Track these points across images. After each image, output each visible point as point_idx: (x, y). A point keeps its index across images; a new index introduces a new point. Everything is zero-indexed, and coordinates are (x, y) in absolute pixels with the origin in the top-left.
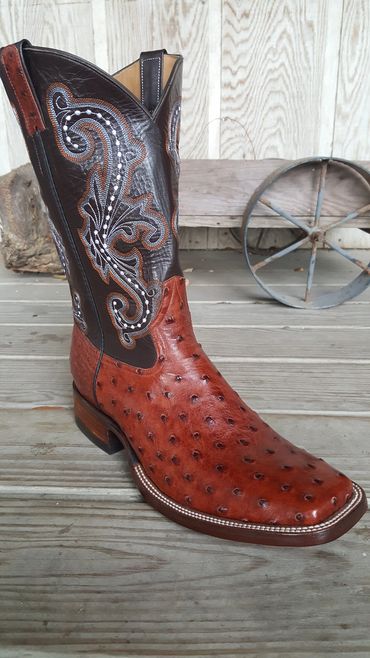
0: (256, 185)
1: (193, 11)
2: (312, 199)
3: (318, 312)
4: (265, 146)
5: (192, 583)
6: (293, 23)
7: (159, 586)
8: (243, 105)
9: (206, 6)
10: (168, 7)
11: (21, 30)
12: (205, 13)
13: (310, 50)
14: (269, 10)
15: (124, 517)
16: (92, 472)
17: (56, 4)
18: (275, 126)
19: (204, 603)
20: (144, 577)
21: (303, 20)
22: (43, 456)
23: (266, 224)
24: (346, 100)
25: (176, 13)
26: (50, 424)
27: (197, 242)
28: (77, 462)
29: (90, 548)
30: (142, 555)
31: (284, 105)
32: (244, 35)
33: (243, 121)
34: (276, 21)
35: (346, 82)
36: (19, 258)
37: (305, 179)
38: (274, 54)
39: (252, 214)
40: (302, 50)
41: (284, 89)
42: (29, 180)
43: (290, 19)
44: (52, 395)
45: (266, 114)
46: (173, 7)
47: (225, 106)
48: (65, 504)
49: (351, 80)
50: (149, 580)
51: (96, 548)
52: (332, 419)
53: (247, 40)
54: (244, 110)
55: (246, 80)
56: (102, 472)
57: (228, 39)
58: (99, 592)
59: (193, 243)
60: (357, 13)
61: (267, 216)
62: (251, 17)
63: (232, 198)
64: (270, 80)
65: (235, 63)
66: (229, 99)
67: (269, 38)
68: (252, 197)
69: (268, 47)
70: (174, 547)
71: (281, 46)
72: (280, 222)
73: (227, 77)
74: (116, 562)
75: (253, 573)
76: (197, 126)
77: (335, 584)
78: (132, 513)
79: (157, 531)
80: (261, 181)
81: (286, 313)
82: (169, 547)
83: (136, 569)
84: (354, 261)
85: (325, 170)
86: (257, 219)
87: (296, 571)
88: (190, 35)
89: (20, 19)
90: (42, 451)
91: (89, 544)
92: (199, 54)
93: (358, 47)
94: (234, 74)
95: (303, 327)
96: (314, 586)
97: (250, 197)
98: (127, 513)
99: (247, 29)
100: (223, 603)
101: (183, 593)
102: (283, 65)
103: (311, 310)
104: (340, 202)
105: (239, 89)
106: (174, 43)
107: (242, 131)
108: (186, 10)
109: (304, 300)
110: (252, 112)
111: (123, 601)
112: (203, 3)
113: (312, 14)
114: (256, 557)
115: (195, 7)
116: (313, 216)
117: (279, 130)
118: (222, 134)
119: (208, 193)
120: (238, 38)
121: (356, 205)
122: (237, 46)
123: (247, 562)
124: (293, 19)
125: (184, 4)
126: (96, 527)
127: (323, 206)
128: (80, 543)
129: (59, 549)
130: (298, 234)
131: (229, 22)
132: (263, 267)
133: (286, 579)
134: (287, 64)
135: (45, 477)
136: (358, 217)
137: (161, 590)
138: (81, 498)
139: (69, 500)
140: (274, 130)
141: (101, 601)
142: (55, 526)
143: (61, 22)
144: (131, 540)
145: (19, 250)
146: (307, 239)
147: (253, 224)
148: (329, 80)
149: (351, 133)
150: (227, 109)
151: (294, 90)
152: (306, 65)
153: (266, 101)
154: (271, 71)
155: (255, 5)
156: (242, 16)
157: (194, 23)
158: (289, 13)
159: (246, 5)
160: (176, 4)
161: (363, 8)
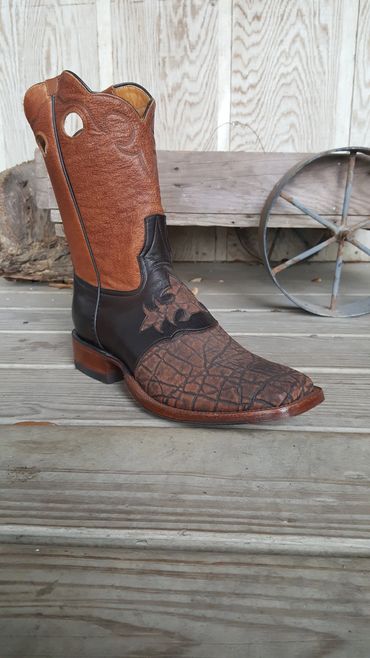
0: (275, 180)
1: (202, 13)
2: (338, 197)
3: (346, 320)
6: (307, 27)
8: (254, 110)
9: (215, 8)
10: (176, 8)
11: (21, 32)
12: (214, 15)
13: (324, 54)
14: (281, 12)
15: (129, 571)
16: (86, 506)
17: (60, 5)
18: (288, 132)
21: (317, 23)
22: (23, 483)
23: (286, 223)
24: (363, 107)
25: (185, 15)
26: (34, 443)
27: (204, 254)
28: (67, 492)
29: (81, 618)
30: (157, 630)
31: (297, 110)
32: (255, 38)
33: (255, 127)
34: (288, 23)
35: (363, 87)
36: (12, 264)
37: (330, 174)
38: (287, 58)
39: (272, 212)
40: (316, 54)
41: (297, 94)
42: (24, 180)
43: (304, 22)
44: (38, 408)
45: (278, 120)
46: (181, 8)
47: (234, 111)
48: (48, 551)
51: (88, 619)
53: (258, 44)
54: (254, 115)
55: (257, 84)
56: (102, 506)
57: (239, 42)
59: (200, 254)
61: (287, 215)
62: (262, 20)
63: (248, 193)
64: (283, 85)
65: (246, 67)
66: (240, 104)
67: (282, 41)
68: (272, 193)
69: (280, 51)
70: (204, 618)
71: (293, 51)
72: (300, 221)
73: (238, 81)
76: (206, 131)
79: (177, 592)
80: (281, 176)
81: (311, 321)
85: (353, 163)
86: (277, 218)
88: (199, 37)
89: (21, 21)
90: (21, 477)
91: (81, 612)
92: (209, 57)
94: (245, 78)
95: (333, 336)
97: (268, 194)
98: (134, 565)
99: (258, 32)
102: (296, 69)
103: (338, 318)
104: (368, 200)
105: (251, 94)
106: (182, 45)
107: (254, 137)
108: (195, 12)
109: (330, 308)
110: (263, 117)
112: (213, 5)
113: (326, 17)
114: (326, 635)
115: (204, 10)
116: (340, 215)
117: (292, 137)
118: (231, 140)
119: (222, 189)
120: (249, 41)
122: (247, 49)
123: (313, 643)
124: (307, 22)
125: (193, 6)
126: (90, 586)
127: (351, 205)
128: (68, 611)
129: (35, 621)
130: (324, 234)
131: (240, 25)
132: (283, 271)
134: (300, 68)
135: (24, 512)
138: (69, 541)
139: (54, 545)
140: (286, 137)
142: (33, 583)
143: (63, 24)
144: (142, 607)
145: (12, 255)
146: (333, 239)
147: (272, 223)
150: (237, 114)
151: (308, 95)
152: (320, 69)
153: (279, 106)
154: (283, 75)
155: (267, 7)
156: (254, 19)
157: (203, 25)
158: (302, 16)
159: (257, 7)
160: (185, 5)
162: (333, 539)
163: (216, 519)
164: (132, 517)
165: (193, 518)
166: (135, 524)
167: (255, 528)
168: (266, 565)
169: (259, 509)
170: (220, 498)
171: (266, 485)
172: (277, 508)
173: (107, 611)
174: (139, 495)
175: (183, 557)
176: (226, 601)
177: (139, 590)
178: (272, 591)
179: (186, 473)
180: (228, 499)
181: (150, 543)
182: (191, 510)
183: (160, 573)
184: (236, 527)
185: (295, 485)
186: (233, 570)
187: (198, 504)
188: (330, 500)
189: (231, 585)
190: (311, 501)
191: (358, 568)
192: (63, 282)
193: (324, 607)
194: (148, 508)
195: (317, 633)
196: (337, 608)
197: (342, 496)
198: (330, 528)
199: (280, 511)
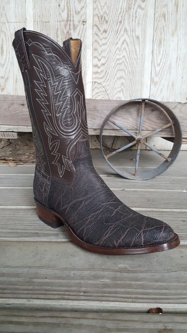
0: (107, 113)
1: (78, 28)
2: (137, 121)
3: (141, 182)
4: (115, 97)
6: (129, 36)
8: (104, 76)
9: (85, 26)
10: (65, 26)
12: (84, 30)
13: (138, 50)
14: (117, 29)
17: (8, 22)
18: (120, 87)
21: (134, 35)
23: (113, 134)
24: (156, 75)
25: (70, 29)
31: (125, 77)
32: (104, 41)
33: (104, 84)
34: (120, 35)
35: (156, 66)
37: (133, 110)
38: (120, 51)
39: (105, 128)
40: (134, 49)
41: (125, 69)
43: (128, 34)
45: (116, 81)
46: (68, 26)
47: (94, 76)
49: (159, 65)
53: (106, 44)
54: (104, 78)
55: (105, 63)
57: (96, 43)
60: (161, 33)
61: (114, 130)
62: (108, 32)
63: (95, 119)
64: (118, 64)
65: (100, 55)
66: (97, 73)
67: (117, 43)
68: (106, 119)
69: (116, 48)
71: (123, 48)
72: (121, 133)
73: (96, 62)
80: (110, 111)
81: (124, 182)
84: (160, 154)
85: (143, 105)
86: (108, 131)
93: (162, 49)
94: (99, 60)
95: (135, 190)
97: (104, 119)
99: (106, 38)
102: (124, 56)
103: (138, 181)
104: (152, 123)
105: (102, 68)
107: (104, 89)
108: (75, 28)
109: (134, 175)
110: (108, 80)
112: (84, 25)
113: (138, 32)
116: (138, 130)
117: (122, 89)
118: (93, 90)
120: (101, 43)
122: (101, 46)
124: (129, 34)
125: (74, 25)
127: (144, 125)
130: (131, 139)
131: (97, 35)
132: (111, 157)
134: (126, 56)
136: (161, 131)
140: (120, 89)
146: (135, 142)
147: (105, 133)
148: (148, 65)
149: (159, 92)
150: (96, 78)
151: (130, 69)
152: (136, 57)
153: (116, 74)
154: (118, 59)
155: (110, 27)
156: (103, 32)
158: (127, 31)
159: (105, 27)
160: (70, 25)
161: (164, 31)
162: (103, 302)
163: (47, 292)
164: (6, 291)
165: (36, 292)
167: (66, 297)
168: (66, 317)
169: (71, 286)
170: (53, 281)
171: (78, 273)
172: (80, 285)
174: (12, 279)
179: (39, 267)
180: (57, 281)
181: (12, 306)
182: (36, 288)
183: (11, 322)
184: (56, 297)
185: (93, 273)
186: (48, 320)
187: (41, 284)
188: (107, 281)
190: (98, 282)
191: (111, 318)
192: (5, 160)
194: (14, 286)
197: (115, 279)
198: (104, 296)
199: (81, 287)
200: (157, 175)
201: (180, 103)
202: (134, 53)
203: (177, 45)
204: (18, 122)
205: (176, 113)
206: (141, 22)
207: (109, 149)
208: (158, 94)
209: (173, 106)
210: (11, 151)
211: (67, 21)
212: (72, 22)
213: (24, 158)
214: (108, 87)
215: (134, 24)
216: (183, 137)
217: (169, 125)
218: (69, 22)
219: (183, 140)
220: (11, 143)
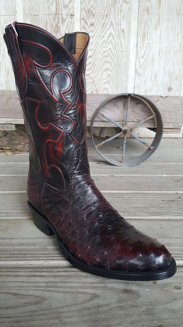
0: (97, 106)
1: (66, 22)
2: (124, 114)
3: (127, 168)
4: (103, 87)
5: (59, 310)
6: (115, 29)
7: (42, 312)
8: (91, 68)
9: (73, 20)
10: (54, 19)
12: (72, 23)
13: (123, 43)
14: (103, 22)
15: (24, 276)
16: (9, 253)
18: (107, 78)
19: (65, 320)
20: (34, 308)
21: (119, 28)
23: (102, 125)
24: (140, 67)
25: (58, 22)
29: (5, 293)
31: (111, 68)
32: (91, 34)
33: (91, 75)
34: (106, 28)
35: (140, 58)
37: (120, 104)
38: (106, 44)
39: (95, 120)
40: (119, 42)
41: (111, 61)
43: (113, 28)
45: (103, 73)
49: (143, 57)
50: (36, 309)
51: (9, 293)
52: (133, 221)
53: (93, 37)
54: (92, 70)
55: (93, 56)
56: (15, 252)
58: (8, 318)
60: (145, 26)
61: (102, 121)
62: (94, 27)
64: (104, 56)
68: (95, 112)
70: (50, 291)
71: (109, 41)
72: (109, 124)
74: (19, 300)
75: (91, 302)
77: (133, 306)
78: (29, 274)
79: (41, 282)
80: (99, 104)
81: (112, 168)
82: (48, 291)
83: (29, 304)
84: (144, 143)
85: (129, 100)
86: (98, 123)
87: (113, 301)
91: (5, 291)
93: (146, 42)
95: (120, 175)
96: (122, 308)
98: (26, 274)
99: (93, 32)
100: (74, 319)
101: (54, 315)
102: (110, 49)
103: (124, 167)
104: (137, 115)
105: (90, 60)
107: (91, 80)
108: (63, 21)
109: (121, 162)
110: (96, 71)
111: (22, 321)
112: (72, 18)
113: (124, 26)
114: (93, 294)
115: (67, 20)
116: (124, 122)
117: (109, 81)
121: (145, 117)
123: (88, 297)
124: (115, 27)
125: (62, 18)
126: (9, 282)
127: (129, 117)
130: (118, 130)
131: (84, 28)
132: (101, 146)
133: (108, 305)
134: (112, 49)
136: (145, 122)
137: (42, 315)
140: (106, 81)
141: (9, 322)
144: (28, 288)
146: (122, 132)
147: (95, 125)
148: (132, 57)
149: (143, 83)
151: (116, 61)
152: (121, 50)
153: (103, 66)
154: (105, 52)
155: (97, 20)
156: (90, 25)
157: (67, 27)
158: (113, 25)
159: (92, 20)
160: (58, 18)
161: (147, 25)
164: (27, 256)
165: (51, 256)
166: (28, 259)
173: (15, 290)
174: (30, 247)
175: (45, 270)
176: (59, 285)
177: (27, 282)
178: (77, 280)
181: (33, 266)
182: (50, 252)
189: (62, 279)
192: (2, 149)
193: (94, 285)
194: (33, 252)
195: (90, 294)
196: (98, 285)
200: (141, 162)
201: (161, 97)
202: (120, 46)
203: (159, 39)
204: (15, 115)
205: (158, 106)
206: (126, 15)
207: (97, 137)
208: (142, 85)
209: (156, 100)
210: (7, 141)
211: (56, 14)
212: (60, 16)
213: (19, 147)
214: (95, 79)
215: (119, 17)
216: (164, 127)
217: (152, 117)
218: (57, 16)
219: (164, 130)
220: (7, 133)
